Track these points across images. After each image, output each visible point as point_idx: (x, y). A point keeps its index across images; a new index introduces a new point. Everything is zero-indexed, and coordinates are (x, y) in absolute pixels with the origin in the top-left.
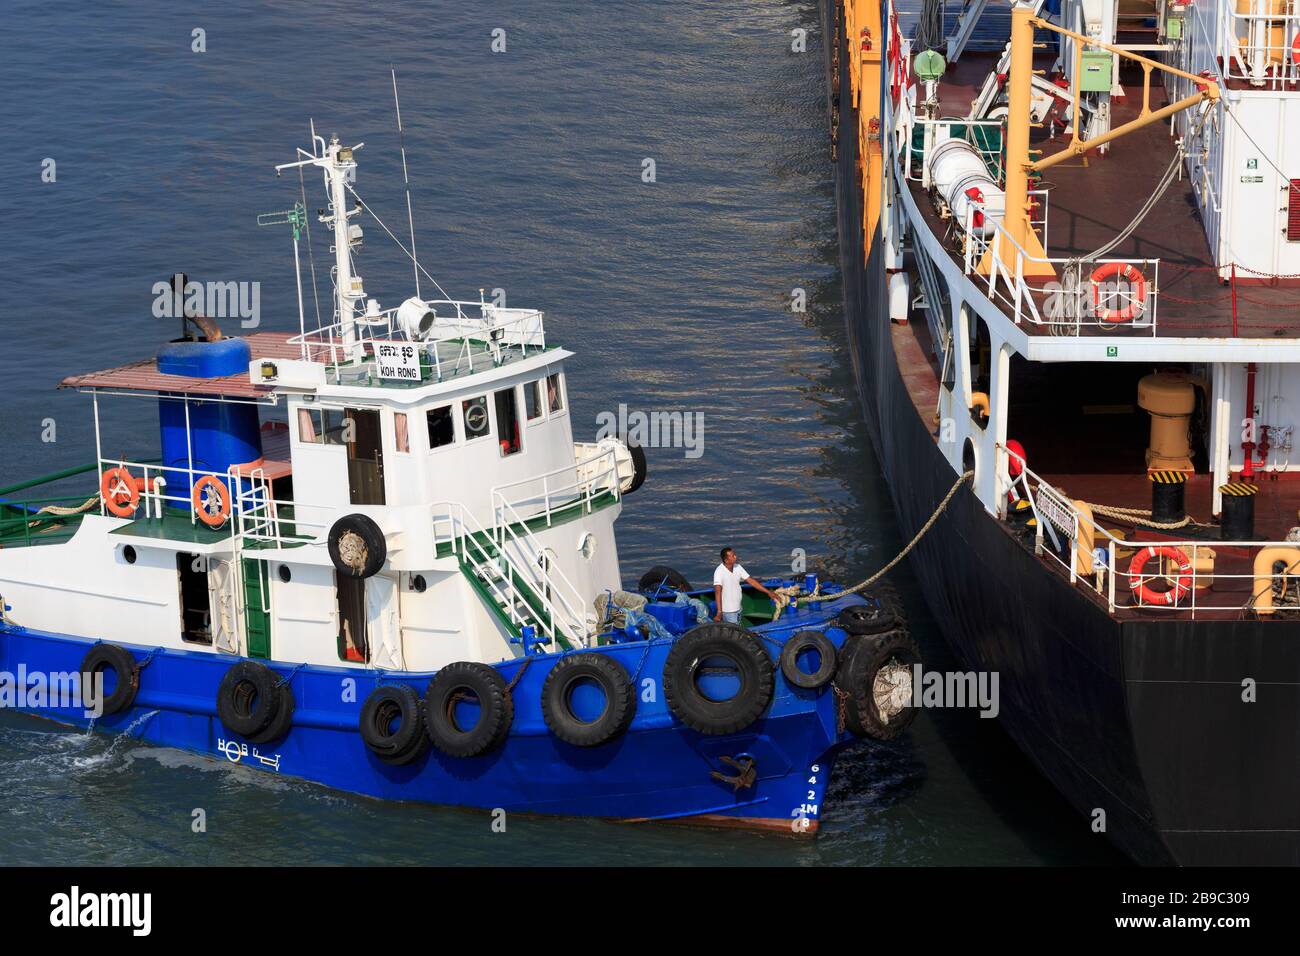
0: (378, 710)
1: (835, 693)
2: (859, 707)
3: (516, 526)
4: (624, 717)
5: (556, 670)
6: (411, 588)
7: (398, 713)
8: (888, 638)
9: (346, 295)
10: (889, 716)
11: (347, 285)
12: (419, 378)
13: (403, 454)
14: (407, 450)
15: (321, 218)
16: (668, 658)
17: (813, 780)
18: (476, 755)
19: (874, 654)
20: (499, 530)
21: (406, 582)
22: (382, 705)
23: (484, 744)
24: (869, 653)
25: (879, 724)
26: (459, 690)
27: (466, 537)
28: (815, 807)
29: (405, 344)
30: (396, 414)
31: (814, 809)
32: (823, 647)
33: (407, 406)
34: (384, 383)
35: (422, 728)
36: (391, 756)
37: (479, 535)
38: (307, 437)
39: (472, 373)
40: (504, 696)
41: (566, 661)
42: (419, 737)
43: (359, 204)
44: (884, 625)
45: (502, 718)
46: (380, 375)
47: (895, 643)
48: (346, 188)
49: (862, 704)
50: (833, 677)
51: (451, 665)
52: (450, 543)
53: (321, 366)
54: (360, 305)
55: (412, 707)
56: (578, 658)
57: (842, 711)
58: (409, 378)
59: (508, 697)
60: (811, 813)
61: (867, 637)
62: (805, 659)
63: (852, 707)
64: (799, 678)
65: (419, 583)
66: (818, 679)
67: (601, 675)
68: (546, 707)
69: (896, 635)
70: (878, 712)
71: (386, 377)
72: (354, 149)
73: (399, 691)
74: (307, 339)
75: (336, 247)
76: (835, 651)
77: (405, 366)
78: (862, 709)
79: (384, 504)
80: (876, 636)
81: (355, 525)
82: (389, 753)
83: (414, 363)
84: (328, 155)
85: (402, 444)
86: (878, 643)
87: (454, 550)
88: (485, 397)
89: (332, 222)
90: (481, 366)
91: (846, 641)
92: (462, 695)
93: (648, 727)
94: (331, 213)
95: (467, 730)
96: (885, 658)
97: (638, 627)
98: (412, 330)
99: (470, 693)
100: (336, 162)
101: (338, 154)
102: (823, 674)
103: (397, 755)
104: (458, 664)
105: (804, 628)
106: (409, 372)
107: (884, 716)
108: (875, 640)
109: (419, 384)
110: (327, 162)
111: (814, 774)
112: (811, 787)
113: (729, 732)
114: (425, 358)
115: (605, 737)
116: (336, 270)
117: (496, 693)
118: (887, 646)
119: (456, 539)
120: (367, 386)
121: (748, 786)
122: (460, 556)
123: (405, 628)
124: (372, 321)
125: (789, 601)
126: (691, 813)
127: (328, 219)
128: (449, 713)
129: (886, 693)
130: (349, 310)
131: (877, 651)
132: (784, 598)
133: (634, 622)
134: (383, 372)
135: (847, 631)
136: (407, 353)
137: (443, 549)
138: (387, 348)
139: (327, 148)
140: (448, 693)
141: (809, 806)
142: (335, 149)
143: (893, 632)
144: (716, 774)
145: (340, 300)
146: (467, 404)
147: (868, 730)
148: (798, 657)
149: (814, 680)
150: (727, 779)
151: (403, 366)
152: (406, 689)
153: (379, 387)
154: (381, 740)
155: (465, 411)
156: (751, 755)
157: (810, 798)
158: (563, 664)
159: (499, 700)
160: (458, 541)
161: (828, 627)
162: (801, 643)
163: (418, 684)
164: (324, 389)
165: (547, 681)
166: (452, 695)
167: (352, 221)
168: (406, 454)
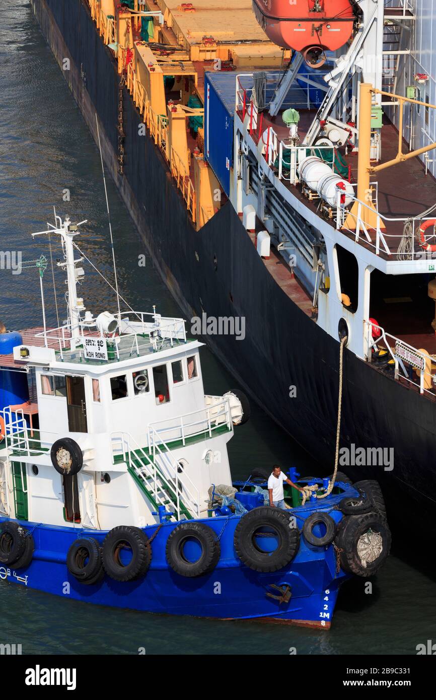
0: (77, 553)
1: (335, 549)
2: (348, 558)
3: (161, 446)
4: (212, 561)
5: (174, 532)
6: (102, 481)
7: (88, 555)
8: (367, 517)
9: (73, 308)
10: (367, 562)
11: (75, 303)
12: (107, 359)
13: (97, 403)
14: (99, 400)
15: (59, 264)
16: (237, 527)
17: (326, 599)
18: (130, 580)
19: (357, 527)
20: (152, 448)
21: (99, 478)
22: (80, 549)
23: (134, 574)
24: (354, 526)
25: (361, 568)
26: (122, 542)
27: (131, 452)
28: (328, 614)
29: (99, 339)
30: (93, 380)
31: (328, 615)
32: (328, 522)
33: (98, 375)
34: (88, 361)
35: (101, 564)
36: (83, 579)
37: (138, 452)
38: (46, 391)
39: (138, 356)
40: (146, 546)
41: (179, 527)
42: (99, 569)
43: (82, 255)
44: (365, 510)
45: (144, 559)
46: (86, 357)
47: (371, 520)
48: (73, 246)
49: (350, 556)
50: (334, 539)
51: (117, 527)
52: (123, 455)
53: (53, 351)
54: (82, 314)
55: (95, 551)
56: (186, 525)
57: (338, 559)
58: (102, 359)
59: (149, 547)
60: (326, 618)
61: (354, 517)
62: (318, 529)
63: (344, 558)
64: (313, 540)
65: (106, 478)
66: (324, 540)
67: (199, 536)
68: (168, 553)
69: (371, 516)
70: (360, 561)
71: (89, 358)
72: (78, 225)
73: (87, 541)
74: (48, 334)
75: (68, 280)
76: (335, 524)
77: (100, 352)
78: (350, 559)
79: (87, 432)
80: (360, 516)
81: (65, 445)
82: (82, 578)
83: (104, 350)
84: (63, 227)
85: (97, 398)
86: (360, 520)
87: (125, 460)
88: (147, 370)
89: (65, 266)
90: (144, 352)
91: (342, 518)
92: (124, 545)
93: (227, 567)
94: (65, 261)
95: (126, 565)
96: (364, 529)
97: (228, 507)
98: (104, 330)
99: (127, 544)
100: (67, 231)
101: (69, 227)
102: (327, 537)
103: (86, 579)
104: (121, 527)
105: (318, 510)
106: (102, 355)
107: (364, 563)
108: (358, 518)
109: (106, 362)
110: (62, 231)
111: (327, 595)
112: (325, 602)
113: (272, 571)
114: (111, 347)
115: (201, 572)
116: (68, 294)
117: (141, 545)
118: (366, 522)
119: (126, 453)
120: (79, 363)
121: (287, 602)
122: (128, 463)
123: (99, 504)
124: (88, 324)
125: (311, 494)
126: (257, 616)
127: (62, 264)
128: (116, 555)
129: (366, 549)
130: (76, 317)
131: (359, 525)
132: (308, 492)
133: (227, 503)
134: (87, 355)
135: (343, 513)
136: (100, 344)
137: (118, 459)
138: (90, 341)
139: (63, 223)
140: (115, 543)
141: (325, 613)
142: (67, 224)
143: (370, 513)
144: (269, 594)
145: (71, 312)
146: (136, 374)
147: (354, 571)
148: (313, 527)
149: (321, 541)
150: (274, 597)
151: (98, 352)
152: (91, 540)
153: (85, 364)
154: (77, 570)
155: (134, 378)
156: (289, 584)
157: (325, 609)
158: (178, 529)
159: (143, 548)
160: (127, 454)
161: (332, 510)
162: (315, 519)
163: (100, 538)
164: (54, 364)
165: (169, 538)
166: (118, 544)
167: (78, 265)
168: (98, 403)
